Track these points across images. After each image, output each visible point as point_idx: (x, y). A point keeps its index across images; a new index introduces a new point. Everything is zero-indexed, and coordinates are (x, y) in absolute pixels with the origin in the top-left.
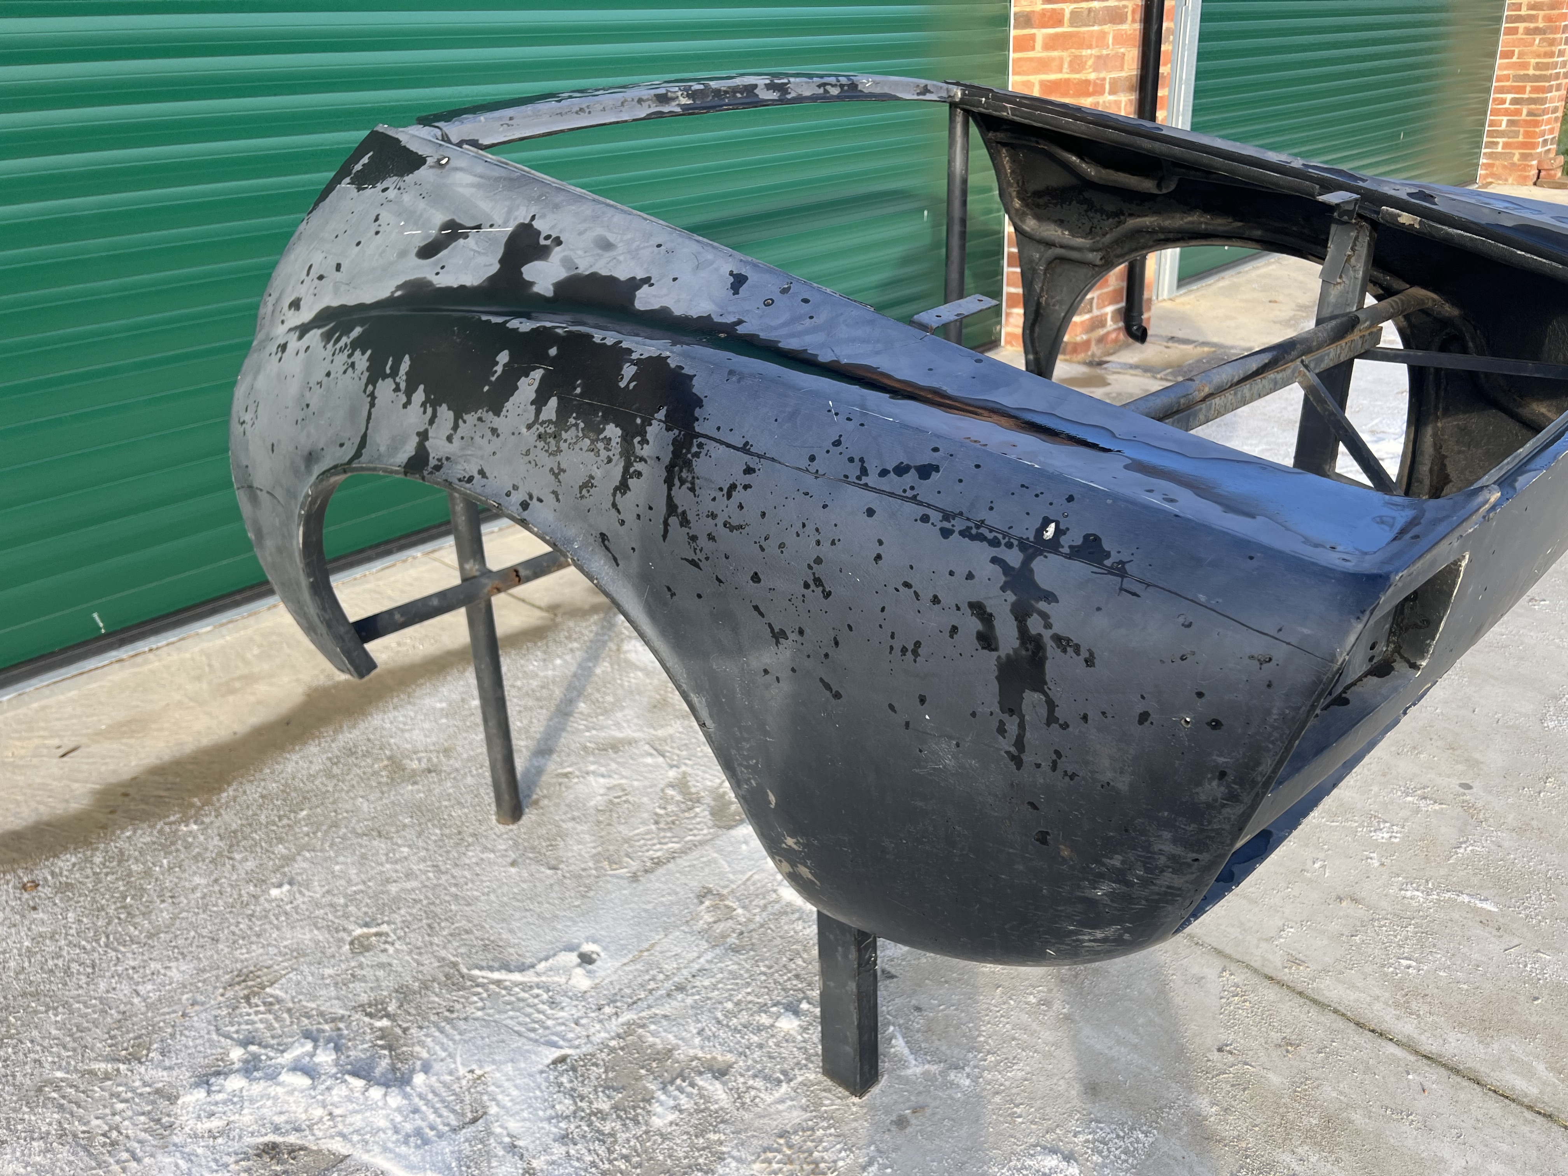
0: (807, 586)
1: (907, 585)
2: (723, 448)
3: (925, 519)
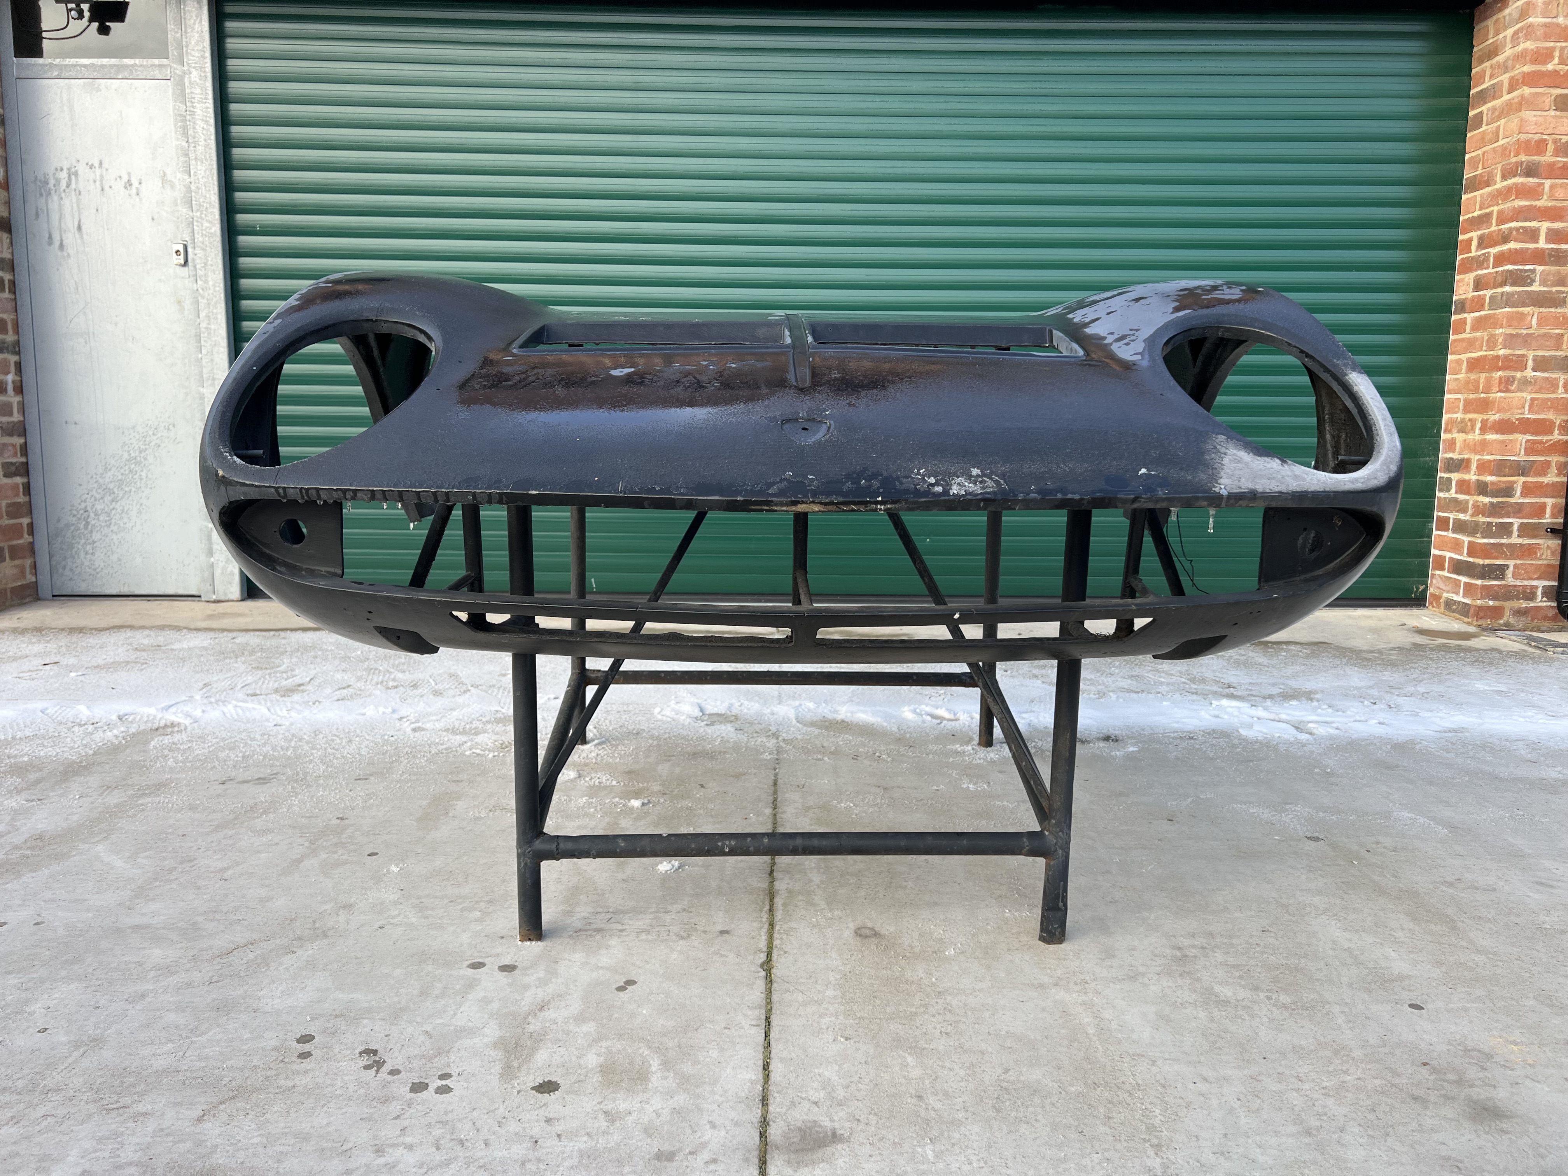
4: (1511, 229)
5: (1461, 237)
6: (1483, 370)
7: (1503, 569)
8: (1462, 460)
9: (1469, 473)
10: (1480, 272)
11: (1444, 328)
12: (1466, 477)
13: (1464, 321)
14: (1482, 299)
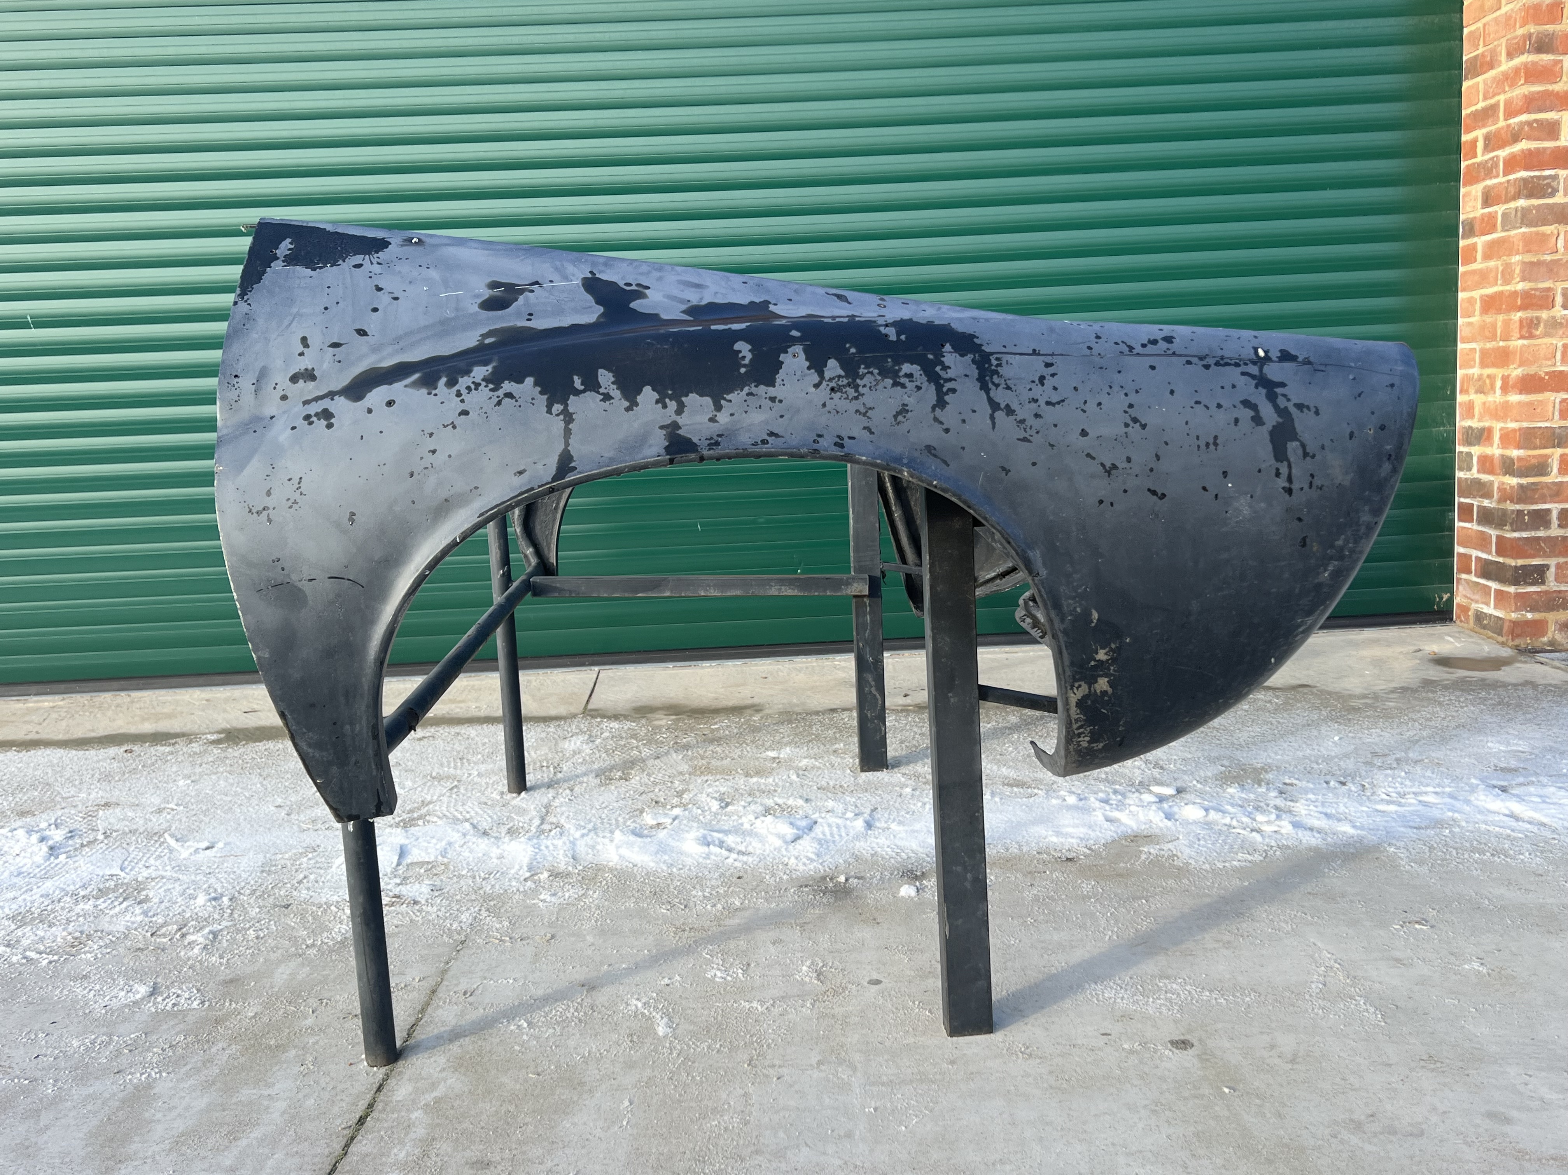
0: (1127, 425)
1: (1197, 402)
2: (1017, 357)
3: (1189, 363)
4: (1522, 124)
5: (1465, 138)
6: (1499, 311)
7: (1542, 570)
8: (1482, 430)
9: (1492, 446)
10: (1489, 182)
11: (1451, 257)
12: (1488, 451)
13: (1474, 247)
14: (1492, 217)
